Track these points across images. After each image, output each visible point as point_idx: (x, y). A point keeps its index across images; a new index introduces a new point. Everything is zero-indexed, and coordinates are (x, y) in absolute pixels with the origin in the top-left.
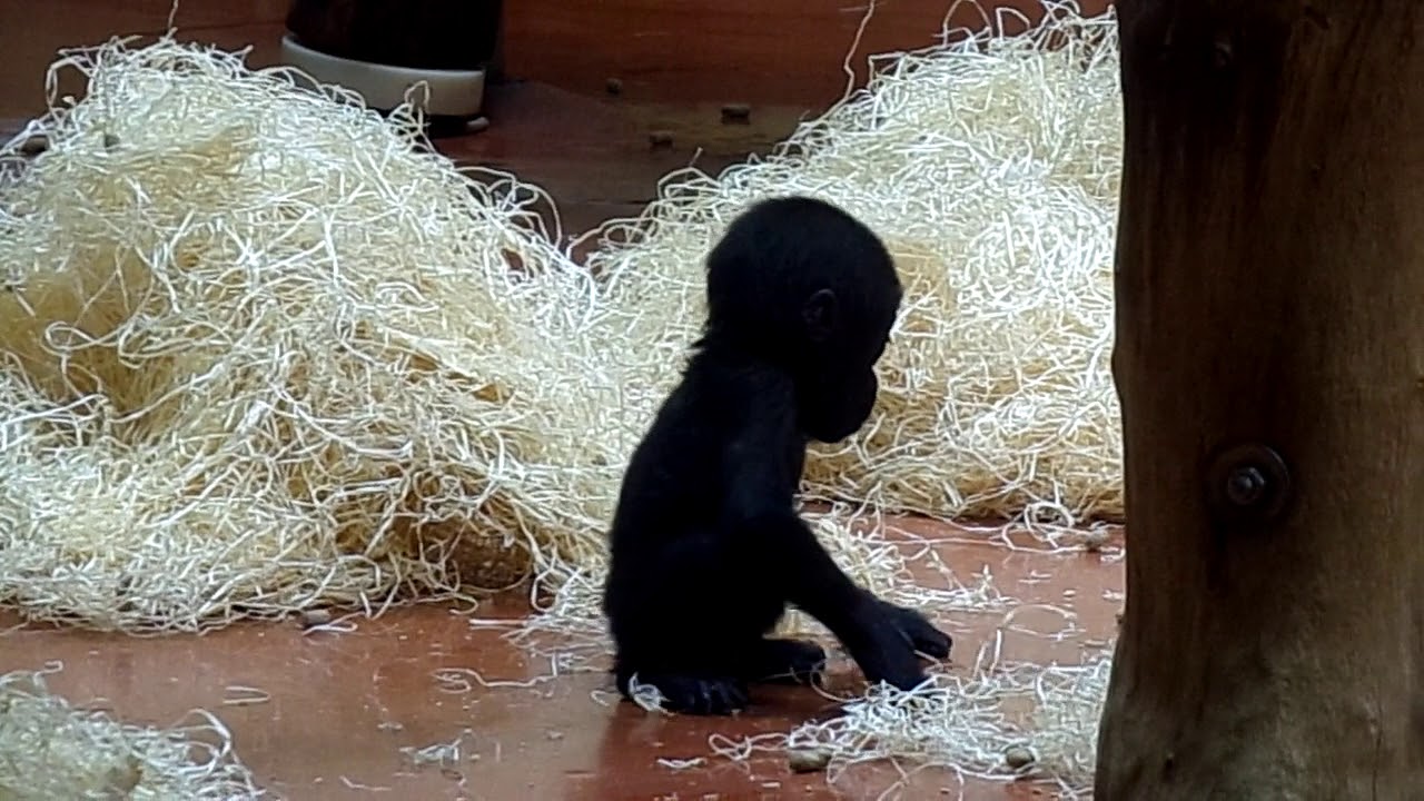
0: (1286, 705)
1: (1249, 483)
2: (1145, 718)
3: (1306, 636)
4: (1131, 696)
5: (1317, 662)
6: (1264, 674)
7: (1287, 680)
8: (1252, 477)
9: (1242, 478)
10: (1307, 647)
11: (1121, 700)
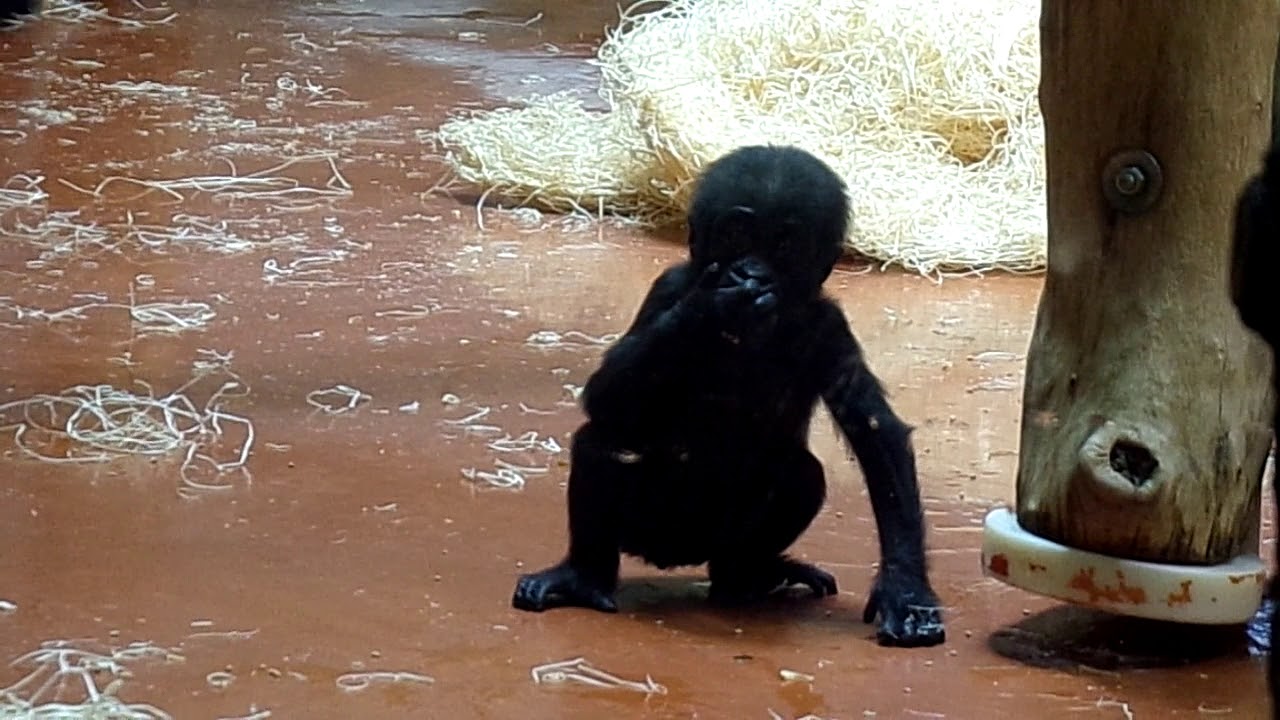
0: (1157, 338)
1: (1132, 178)
2: (1059, 349)
3: (1172, 289)
4: (1048, 335)
5: (1180, 308)
6: (1142, 316)
7: (1158, 321)
8: (1134, 175)
9: (1128, 175)
10: (1173, 295)
11: (1042, 336)
